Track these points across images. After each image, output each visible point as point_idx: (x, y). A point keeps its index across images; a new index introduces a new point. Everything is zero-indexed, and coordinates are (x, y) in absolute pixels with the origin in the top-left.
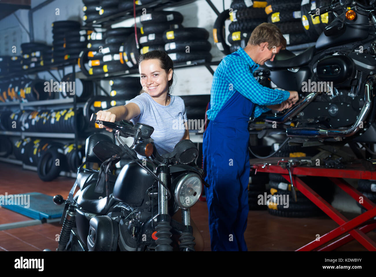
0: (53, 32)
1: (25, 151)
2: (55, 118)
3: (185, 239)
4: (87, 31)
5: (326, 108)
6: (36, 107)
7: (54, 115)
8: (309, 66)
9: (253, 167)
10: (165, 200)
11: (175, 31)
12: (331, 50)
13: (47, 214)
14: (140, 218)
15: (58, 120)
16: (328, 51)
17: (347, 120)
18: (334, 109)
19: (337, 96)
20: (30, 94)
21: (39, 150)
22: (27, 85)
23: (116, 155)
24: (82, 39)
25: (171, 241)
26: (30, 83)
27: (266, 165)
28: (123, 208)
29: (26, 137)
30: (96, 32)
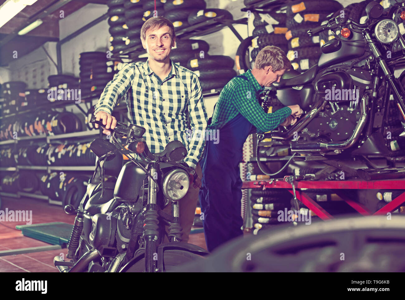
0: (80, 63)
1: (50, 185)
2: (81, 151)
3: (173, 228)
4: (114, 61)
5: (327, 123)
6: (63, 140)
7: (80, 147)
8: (313, 84)
9: (261, 183)
10: (154, 192)
11: (199, 59)
12: (332, 68)
13: (67, 239)
14: (134, 210)
15: (84, 152)
16: (329, 69)
17: (346, 133)
18: (334, 123)
19: (338, 111)
20: (56, 127)
21: (65, 184)
22: (54, 118)
23: (111, 151)
24: (109, 70)
25: (157, 227)
26: (57, 115)
27: (273, 181)
28: (123, 207)
29: (53, 171)
30: (123, 62)
